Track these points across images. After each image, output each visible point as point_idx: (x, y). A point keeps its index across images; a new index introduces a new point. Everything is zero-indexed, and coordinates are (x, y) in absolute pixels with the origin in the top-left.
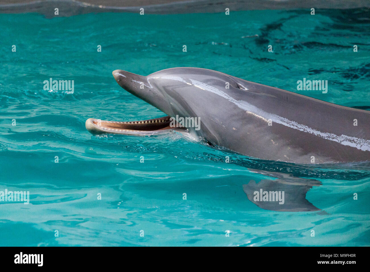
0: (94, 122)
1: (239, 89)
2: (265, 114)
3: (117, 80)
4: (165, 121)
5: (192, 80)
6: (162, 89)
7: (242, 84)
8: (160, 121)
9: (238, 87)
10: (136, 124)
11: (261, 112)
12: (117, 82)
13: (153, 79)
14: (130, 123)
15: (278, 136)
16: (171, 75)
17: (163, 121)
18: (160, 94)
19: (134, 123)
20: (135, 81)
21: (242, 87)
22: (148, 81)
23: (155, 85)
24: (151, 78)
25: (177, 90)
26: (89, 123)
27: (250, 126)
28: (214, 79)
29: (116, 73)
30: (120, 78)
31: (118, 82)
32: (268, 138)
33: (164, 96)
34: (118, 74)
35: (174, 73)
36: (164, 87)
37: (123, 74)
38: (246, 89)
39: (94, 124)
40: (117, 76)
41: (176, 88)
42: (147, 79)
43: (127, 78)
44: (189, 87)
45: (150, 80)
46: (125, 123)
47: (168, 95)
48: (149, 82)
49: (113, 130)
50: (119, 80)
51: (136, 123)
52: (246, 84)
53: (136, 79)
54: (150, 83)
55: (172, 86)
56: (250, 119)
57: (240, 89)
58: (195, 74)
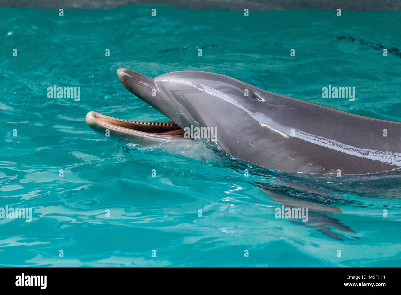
0: (95, 116)
1: (254, 99)
2: (282, 127)
3: (122, 79)
4: (174, 126)
5: (203, 86)
6: (170, 94)
7: (259, 94)
8: (168, 125)
9: (255, 97)
10: (141, 125)
11: (277, 125)
12: (121, 81)
13: (161, 82)
14: (135, 122)
15: (295, 153)
16: (181, 79)
17: (171, 125)
18: (167, 99)
19: (139, 123)
20: (141, 82)
21: (258, 98)
22: (155, 83)
23: (163, 88)
24: (159, 80)
25: (187, 96)
26: (90, 117)
27: (265, 141)
28: (229, 87)
29: (121, 72)
30: (125, 78)
31: (123, 82)
32: (284, 154)
33: (172, 101)
34: (123, 73)
35: (185, 76)
36: (172, 92)
37: (128, 74)
38: (263, 100)
39: (95, 118)
40: (122, 75)
41: (185, 93)
42: (154, 81)
43: (132, 78)
44: (200, 93)
45: (157, 82)
46: (130, 122)
47: (176, 101)
48: (156, 85)
49: (115, 127)
50: (123, 80)
51: (141, 123)
52: (263, 94)
53: (142, 80)
54: (158, 86)
55: (182, 91)
56: (264, 133)
57: (256, 99)
58: (207, 79)
